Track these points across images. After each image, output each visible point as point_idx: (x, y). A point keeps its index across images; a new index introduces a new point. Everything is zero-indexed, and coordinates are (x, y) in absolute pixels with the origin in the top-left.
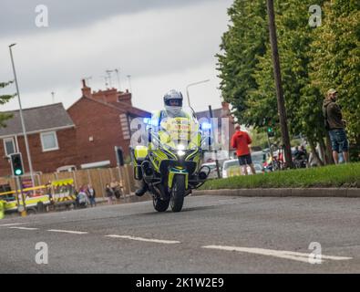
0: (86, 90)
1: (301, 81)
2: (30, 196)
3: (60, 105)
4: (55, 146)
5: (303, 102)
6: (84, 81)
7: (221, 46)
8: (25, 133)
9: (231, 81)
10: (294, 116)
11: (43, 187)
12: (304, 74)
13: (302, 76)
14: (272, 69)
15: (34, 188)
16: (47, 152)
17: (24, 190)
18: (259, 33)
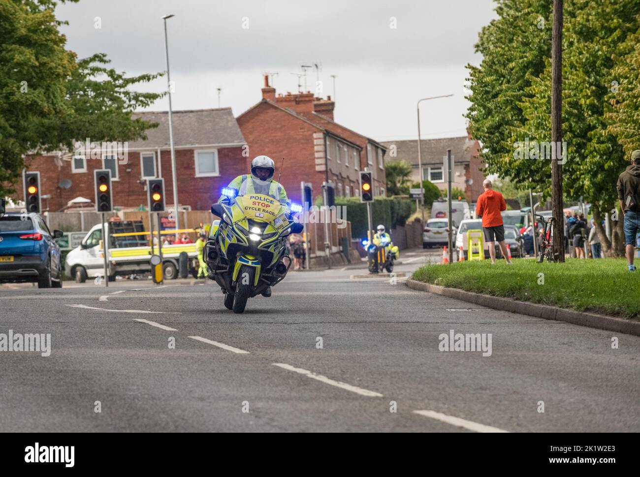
0: (268, 91)
1: (592, 120)
2: (170, 243)
3: (228, 111)
4: (214, 171)
5: (591, 152)
6: (267, 78)
7: (477, 46)
8: (172, 148)
9: (485, 107)
10: (573, 172)
11: (191, 230)
12: (597, 111)
13: (593, 113)
14: (549, 97)
15: (177, 231)
16: (201, 178)
17: (162, 232)
18: (537, 40)
